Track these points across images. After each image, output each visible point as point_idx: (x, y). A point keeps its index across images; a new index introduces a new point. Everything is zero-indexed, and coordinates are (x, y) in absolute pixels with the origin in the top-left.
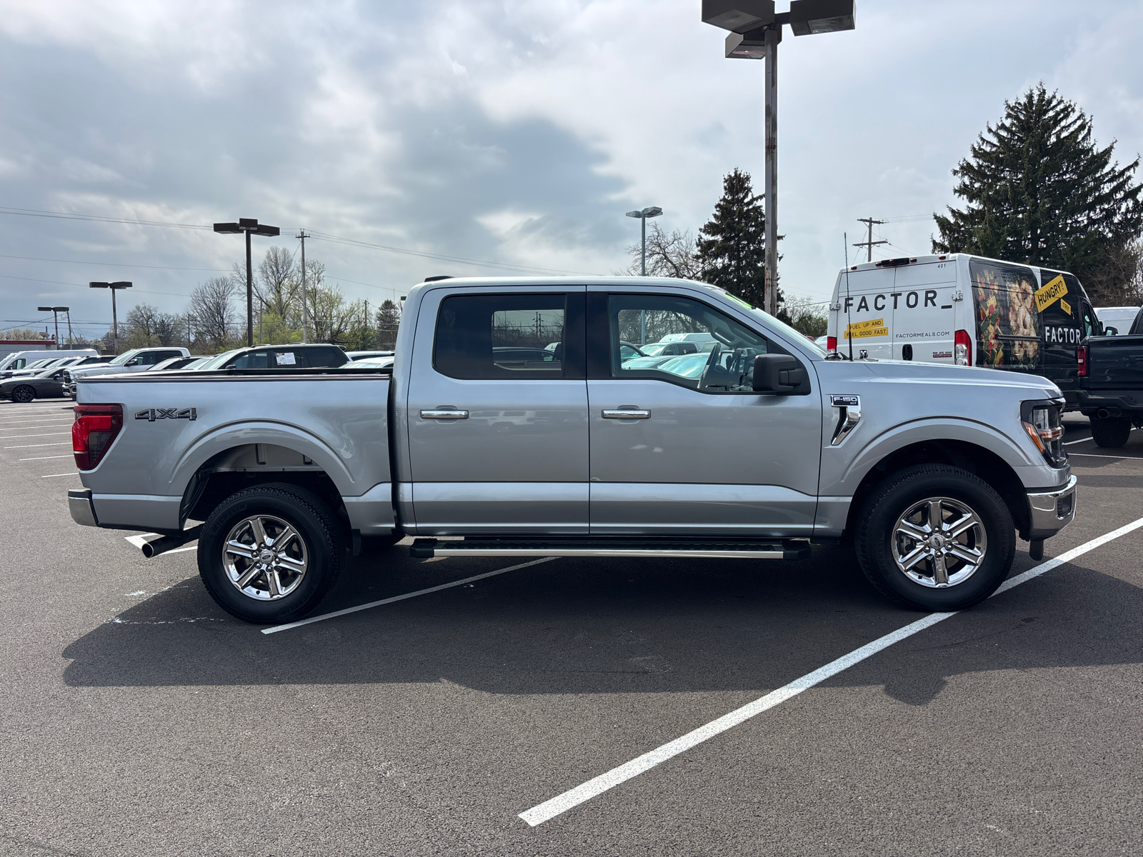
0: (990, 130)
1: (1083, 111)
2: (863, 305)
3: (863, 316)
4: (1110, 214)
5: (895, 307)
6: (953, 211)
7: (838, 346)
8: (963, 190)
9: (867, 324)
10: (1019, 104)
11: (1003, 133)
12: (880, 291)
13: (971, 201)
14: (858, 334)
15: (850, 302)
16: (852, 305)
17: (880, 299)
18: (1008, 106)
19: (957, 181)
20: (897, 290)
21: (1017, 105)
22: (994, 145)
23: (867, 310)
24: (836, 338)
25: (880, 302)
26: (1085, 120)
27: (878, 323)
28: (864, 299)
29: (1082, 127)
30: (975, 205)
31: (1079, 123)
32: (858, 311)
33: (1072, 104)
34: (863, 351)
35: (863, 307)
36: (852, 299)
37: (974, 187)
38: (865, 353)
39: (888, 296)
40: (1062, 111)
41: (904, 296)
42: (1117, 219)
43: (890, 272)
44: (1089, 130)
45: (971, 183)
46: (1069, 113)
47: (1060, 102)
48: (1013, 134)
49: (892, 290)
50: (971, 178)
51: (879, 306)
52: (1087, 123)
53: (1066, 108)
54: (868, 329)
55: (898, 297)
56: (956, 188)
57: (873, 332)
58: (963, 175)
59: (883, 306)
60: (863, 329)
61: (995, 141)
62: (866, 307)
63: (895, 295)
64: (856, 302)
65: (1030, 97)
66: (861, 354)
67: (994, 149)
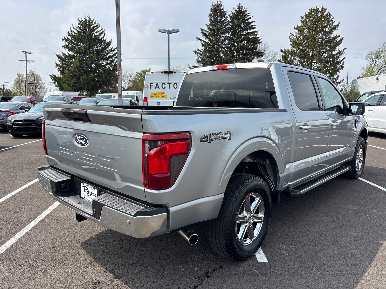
0: (73, 28)
1: (102, 28)
2: (157, 86)
3: (157, 90)
4: (112, 62)
5: (170, 88)
6: (63, 54)
7: (148, 101)
8: (66, 47)
9: (159, 93)
10: (83, 21)
11: (79, 30)
12: (164, 82)
13: (69, 51)
14: (156, 97)
15: (151, 85)
16: (152, 86)
17: (163, 85)
18: (79, 21)
19: (64, 43)
20: (170, 82)
21: (82, 21)
22: (76, 33)
23: (159, 88)
24: (147, 98)
25: (164, 86)
26: (103, 31)
27: (163, 93)
28: (157, 84)
29: (102, 32)
30: (71, 53)
31: (101, 31)
32: (155, 88)
33: (99, 24)
34: (158, 103)
35: (157, 87)
36: (152, 84)
37: (69, 46)
38: (159, 104)
39: (166, 84)
40: (96, 26)
41: (173, 84)
42: (113, 64)
43: (167, 75)
44: (104, 34)
45: (68, 45)
46: (98, 27)
47: (95, 23)
48: (82, 30)
49: (168, 82)
50: (68, 43)
51: (163, 87)
52: (104, 32)
53: (97, 25)
54: (160, 95)
55: (170, 85)
56: (63, 46)
57: (162, 96)
58: (65, 41)
59: (165, 87)
60: (158, 95)
61: (76, 31)
62: (158, 87)
63: (169, 84)
64: (154, 85)
65: (86, 19)
66: (158, 104)
67: (76, 34)
